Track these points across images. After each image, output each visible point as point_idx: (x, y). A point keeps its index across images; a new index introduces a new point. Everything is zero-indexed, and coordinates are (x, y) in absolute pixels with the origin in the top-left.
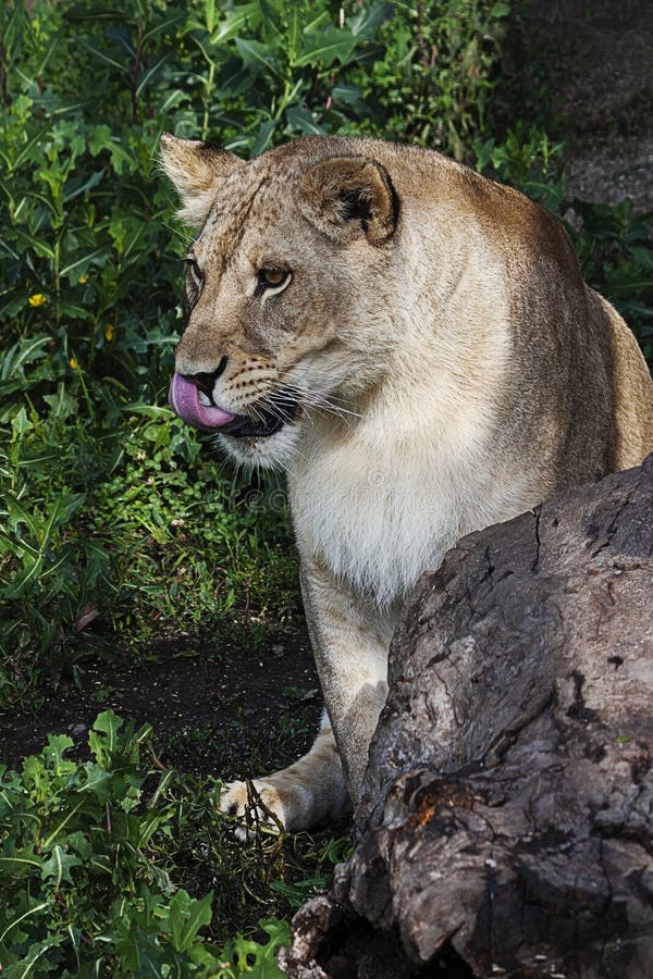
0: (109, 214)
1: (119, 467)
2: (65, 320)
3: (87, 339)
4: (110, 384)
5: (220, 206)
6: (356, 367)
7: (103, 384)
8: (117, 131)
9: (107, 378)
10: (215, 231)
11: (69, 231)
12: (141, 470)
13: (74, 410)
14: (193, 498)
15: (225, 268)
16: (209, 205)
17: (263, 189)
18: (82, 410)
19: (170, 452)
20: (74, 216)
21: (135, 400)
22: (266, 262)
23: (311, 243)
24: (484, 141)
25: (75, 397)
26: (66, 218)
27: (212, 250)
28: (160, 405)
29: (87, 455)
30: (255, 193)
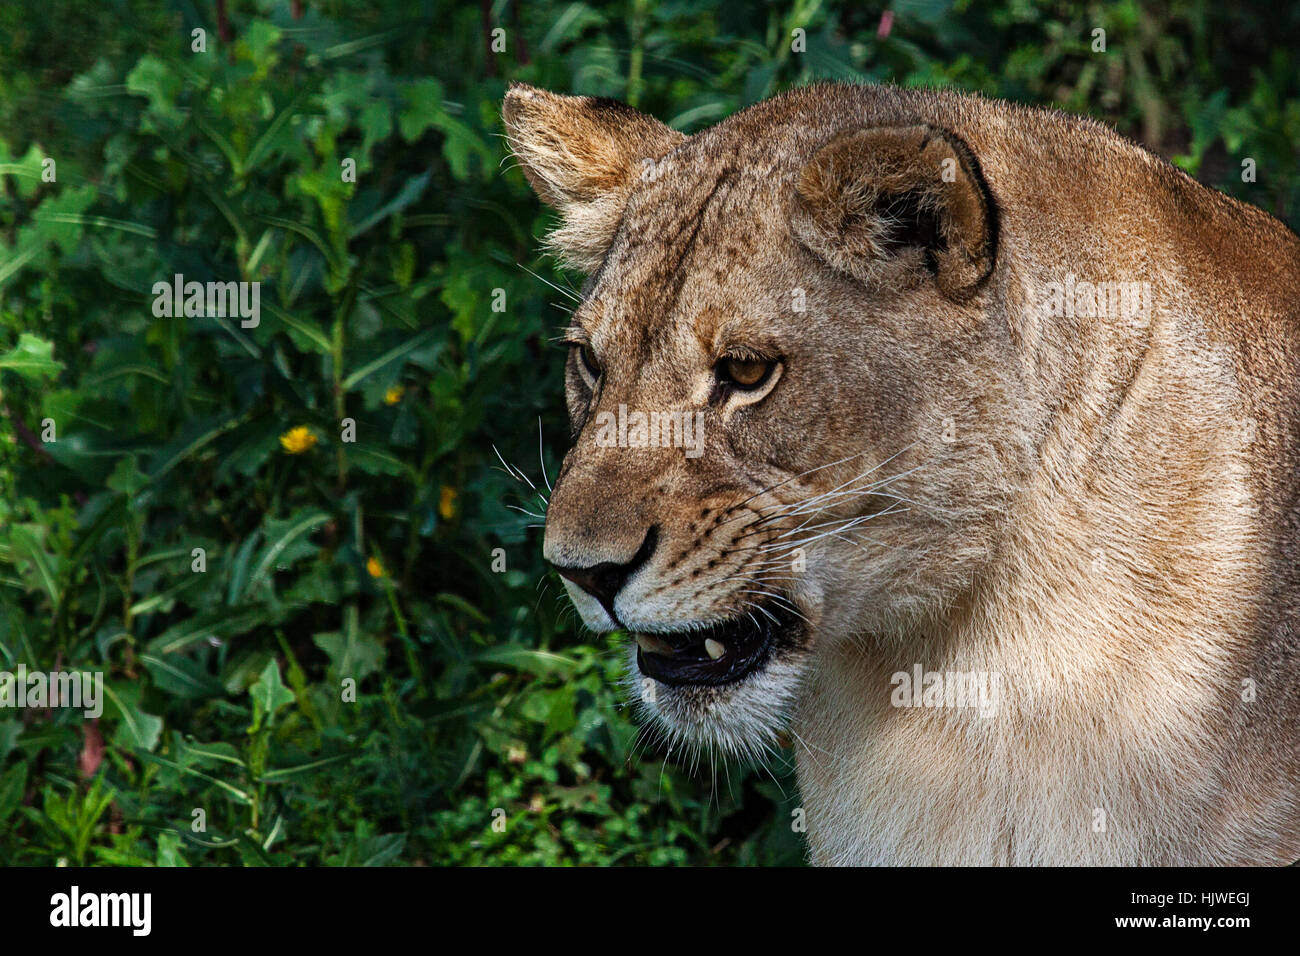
0: (443, 259)
1: (472, 777)
2: (357, 479)
3: (402, 517)
4: (450, 607)
5: (635, 225)
6: (917, 553)
7: (436, 607)
8: (454, 90)
9: (444, 597)
10: (625, 275)
11: (362, 298)
12: (517, 782)
13: (378, 663)
14: (624, 838)
15: (648, 352)
16: (612, 221)
17: (724, 191)
18: (395, 662)
19: (574, 744)
20: (371, 267)
21: (502, 639)
22: (731, 343)
23: (819, 299)
24: (1206, 95)
25: (378, 635)
26: (355, 273)
27: (621, 315)
28: (554, 648)
29: (405, 755)
30: (708, 200)
